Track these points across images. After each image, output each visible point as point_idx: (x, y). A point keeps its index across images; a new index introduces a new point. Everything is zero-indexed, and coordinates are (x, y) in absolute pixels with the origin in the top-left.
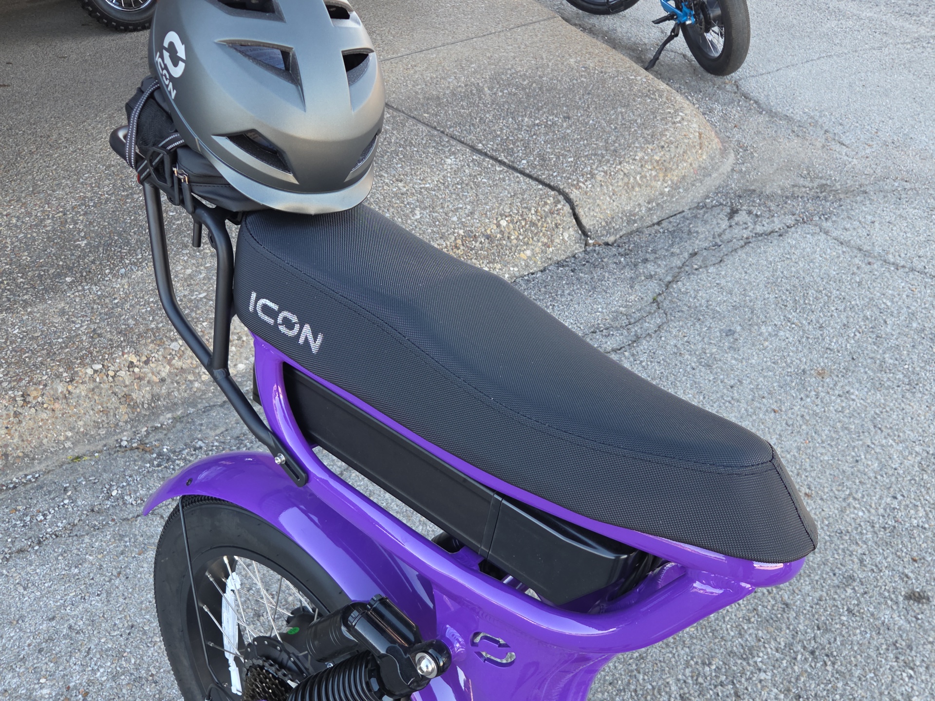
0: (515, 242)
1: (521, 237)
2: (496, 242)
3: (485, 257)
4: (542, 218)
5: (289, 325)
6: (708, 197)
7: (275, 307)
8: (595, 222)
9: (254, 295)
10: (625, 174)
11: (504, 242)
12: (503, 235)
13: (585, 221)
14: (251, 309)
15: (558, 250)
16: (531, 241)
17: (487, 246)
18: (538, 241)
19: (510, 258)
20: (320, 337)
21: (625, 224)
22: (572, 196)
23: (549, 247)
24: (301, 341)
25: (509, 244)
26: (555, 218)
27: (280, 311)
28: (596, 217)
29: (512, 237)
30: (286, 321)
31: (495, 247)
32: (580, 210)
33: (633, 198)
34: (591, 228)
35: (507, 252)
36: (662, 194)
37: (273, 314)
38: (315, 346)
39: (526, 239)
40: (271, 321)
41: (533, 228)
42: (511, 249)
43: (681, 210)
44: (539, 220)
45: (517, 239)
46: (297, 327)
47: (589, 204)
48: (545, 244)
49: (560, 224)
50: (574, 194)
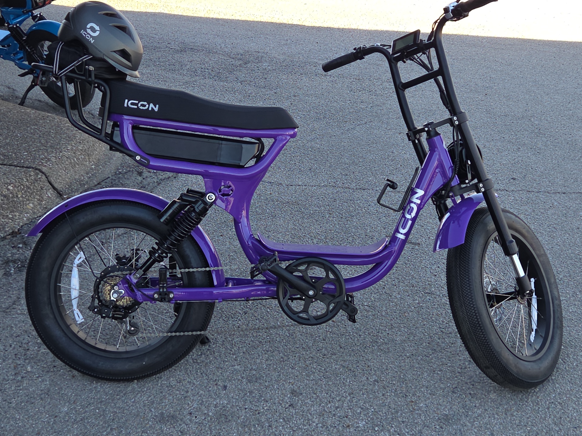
0: (21, 198)
1: (24, 196)
2: (11, 199)
3: (8, 209)
4: (32, 184)
5: (143, 105)
6: (118, 169)
7: (137, 102)
8: (62, 186)
9: (126, 101)
10: (67, 158)
11: (15, 199)
12: (13, 194)
13: (56, 185)
14: (126, 105)
15: (48, 202)
16: (30, 198)
17: (6, 202)
18: (34, 198)
19: (22, 209)
20: (157, 106)
21: (79, 186)
22: (43, 171)
23: (42, 201)
24: (150, 109)
25: (18, 200)
26: (39, 183)
27: (139, 103)
28: (61, 182)
29: (19, 196)
30: (142, 105)
31: (11, 203)
32: (51, 179)
33: (77, 171)
34: (61, 189)
35: (19, 205)
36: (92, 169)
37: (137, 104)
38: (156, 109)
39: (27, 197)
40: (136, 107)
41: (29, 190)
42: (20, 203)
43: (107, 177)
44: (31, 185)
45: (22, 197)
46: (147, 106)
47: (55, 175)
48: (39, 200)
49: (43, 187)
50: (44, 169)
